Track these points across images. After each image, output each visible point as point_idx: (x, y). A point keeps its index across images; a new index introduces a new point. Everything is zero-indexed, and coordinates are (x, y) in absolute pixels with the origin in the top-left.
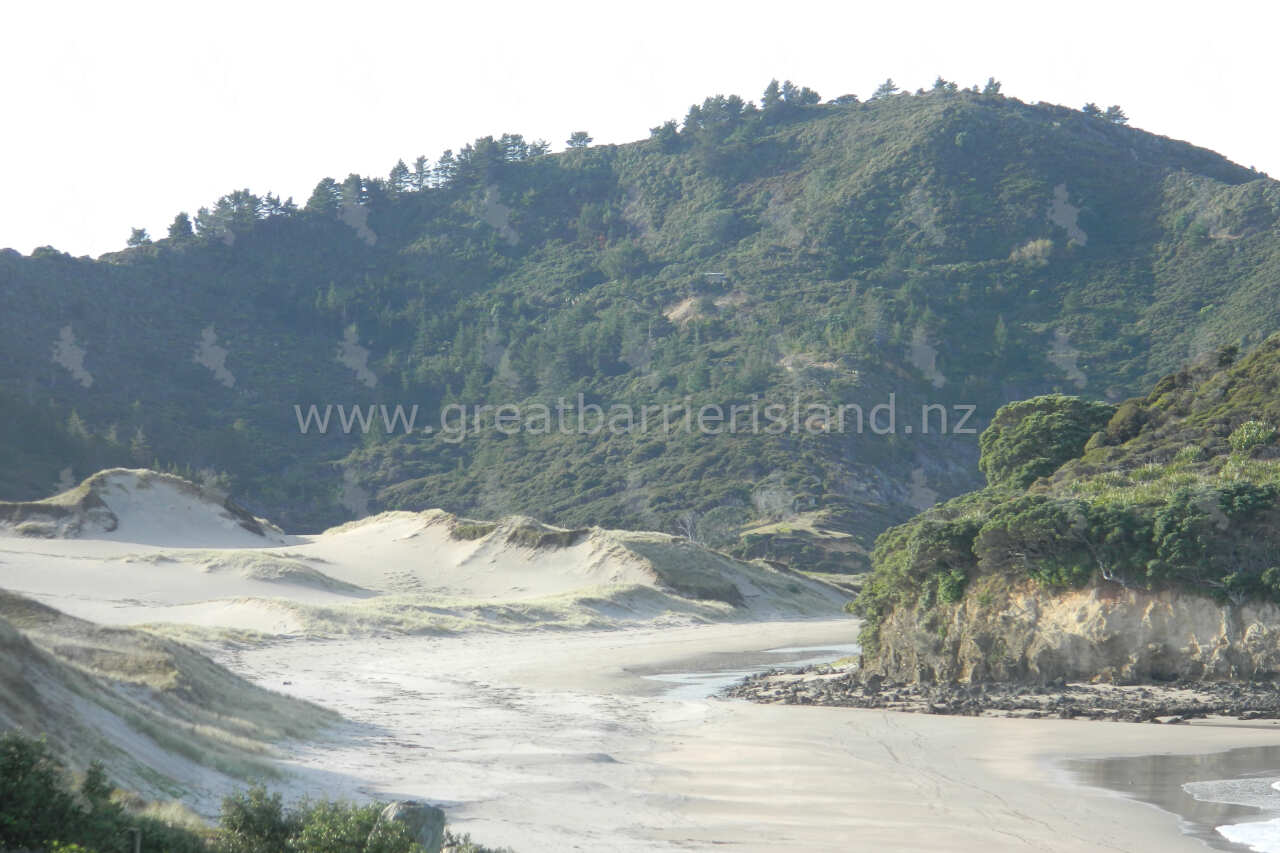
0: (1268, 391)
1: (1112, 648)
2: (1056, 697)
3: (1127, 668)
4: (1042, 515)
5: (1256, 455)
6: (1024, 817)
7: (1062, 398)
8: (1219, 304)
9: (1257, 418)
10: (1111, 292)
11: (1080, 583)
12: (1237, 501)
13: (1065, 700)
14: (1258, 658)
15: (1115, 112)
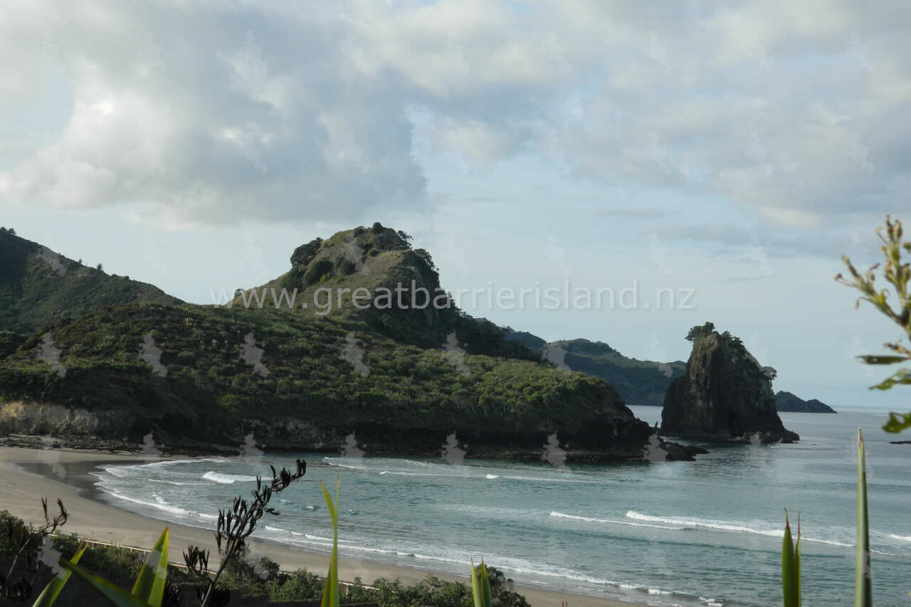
0: (83, 334)
1: (27, 422)
2: (6, 439)
3: (32, 429)
4: (4, 374)
5: (79, 356)
6: (14, 485)
7: (9, 332)
8: (45, 300)
9: (79, 343)
10: (7, 293)
11: (16, 399)
12: (75, 373)
13: (9, 440)
14: (79, 428)
15: (12, 231)
